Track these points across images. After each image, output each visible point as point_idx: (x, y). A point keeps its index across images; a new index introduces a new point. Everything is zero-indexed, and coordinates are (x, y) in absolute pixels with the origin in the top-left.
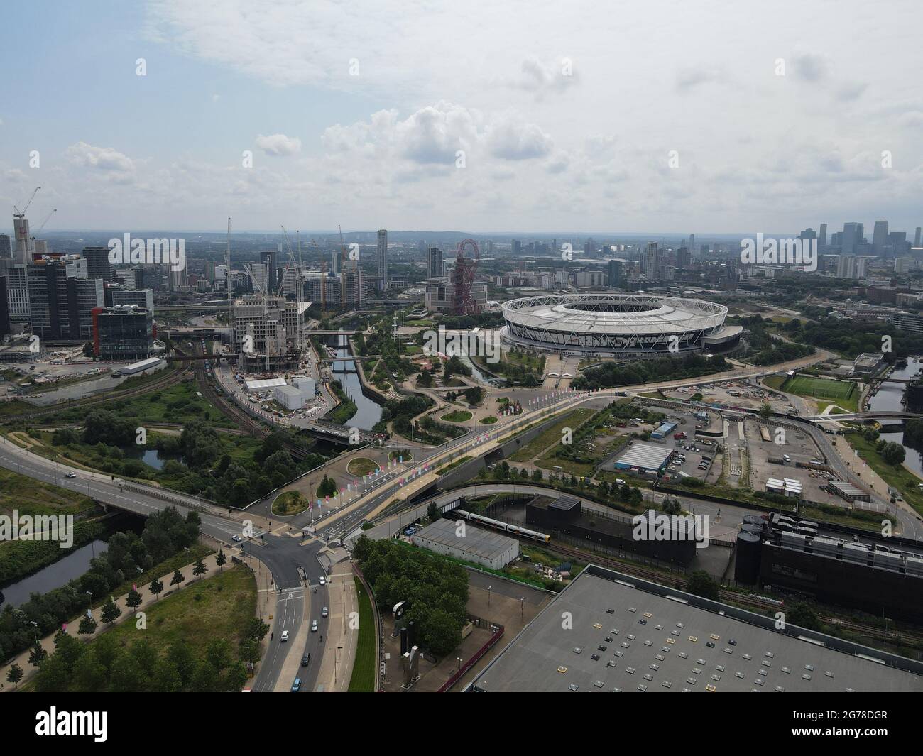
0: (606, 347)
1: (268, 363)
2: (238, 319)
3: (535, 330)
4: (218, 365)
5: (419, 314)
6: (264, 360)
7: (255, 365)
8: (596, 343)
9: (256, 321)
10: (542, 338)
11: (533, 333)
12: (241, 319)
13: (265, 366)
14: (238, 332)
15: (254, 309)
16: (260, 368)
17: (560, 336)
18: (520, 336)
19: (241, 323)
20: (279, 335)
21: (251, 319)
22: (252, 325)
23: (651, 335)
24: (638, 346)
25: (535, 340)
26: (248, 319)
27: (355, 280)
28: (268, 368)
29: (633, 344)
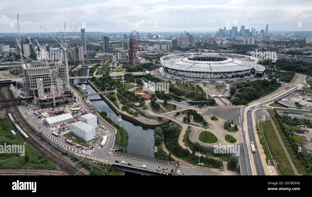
0: (220, 78)
1: (55, 102)
2: (30, 76)
3: (184, 71)
4: (20, 104)
5: (114, 65)
6: (51, 100)
7: (46, 104)
8: (216, 76)
9: (42, 76)
10: (188, 75)
11: (183, 73)
12: (33, 76)
13: (53, 104)
14: (31, 84)
15: (40, 70)
16: (50, 105)
17: (198, 74)
18: (174, 74)
19: (33, 78)
20: (58, 84)
21: (39, 75)
22: (41, 79)
23: (239, 71)
24: (233, 77)
25: (184, 76)
26: (37, 76)
27: (79, 50)
28: (55, 105)
29: (231, 76)
